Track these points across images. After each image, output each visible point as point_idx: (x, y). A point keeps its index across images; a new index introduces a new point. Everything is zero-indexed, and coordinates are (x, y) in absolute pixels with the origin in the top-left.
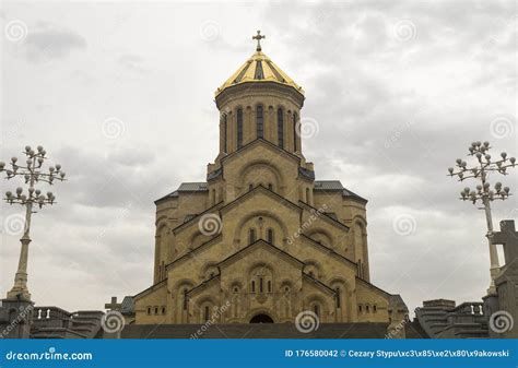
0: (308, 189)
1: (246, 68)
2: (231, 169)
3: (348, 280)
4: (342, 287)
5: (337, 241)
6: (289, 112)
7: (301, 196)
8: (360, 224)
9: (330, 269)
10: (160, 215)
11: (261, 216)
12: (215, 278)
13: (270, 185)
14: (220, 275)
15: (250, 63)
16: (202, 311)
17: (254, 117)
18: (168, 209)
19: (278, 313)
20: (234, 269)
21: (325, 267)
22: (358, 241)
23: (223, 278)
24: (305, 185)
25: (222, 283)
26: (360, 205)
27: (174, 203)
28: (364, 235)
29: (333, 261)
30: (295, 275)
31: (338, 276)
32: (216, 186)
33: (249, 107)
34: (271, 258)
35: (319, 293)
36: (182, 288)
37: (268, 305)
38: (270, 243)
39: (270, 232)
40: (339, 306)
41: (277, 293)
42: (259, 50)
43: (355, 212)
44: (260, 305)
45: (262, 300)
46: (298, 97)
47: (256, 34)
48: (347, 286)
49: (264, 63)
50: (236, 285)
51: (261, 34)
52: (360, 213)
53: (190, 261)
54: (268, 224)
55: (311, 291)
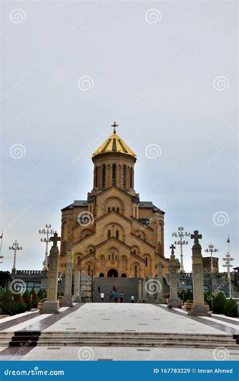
0: (136, 207)
1: (108, 143)
2: (100, 200)
3: (151, 254)
4: (148, 257)
5: (147, 235)
6: (129, 167)
7: (133, 214)
8: (160, 224)
9: (144, 249)
10: (64, 217)
11: (113, 224)
12: (92, 253)
13: (118, 208)
14: (95, 251)
15: (110, 140)
16: (87, 267)
17: (111, 170)
18: (67, 214)
19: (119, 269)
20: (101, 250)
21: (141, 248)
22: (159, 232)
23: (96, 253)
24: (135, 205)
25: (96, 255)
26: (161, 215)
27: (71, 211)
28: (162, 230)
29: (145, 246)
30: (127, 253)
31: (147, 252)
32: (92, 205)
33: (109, 165)
34: (117, 245)
35: (137, 260)
36: (78, 256)
37: (115, 266)
38: (117, 238)
39: (117, 232)
40: (146, 265)
41: (120, 260)
42: (115, 132)
43: (158, 219)
44: (112, 265)
45: (113, 263)
46: (133, 159)
47: (113, 124)
48: (150, 257)
49: (117, 141)
50: (102, 256)
51: (116, 124)
52: (161, 219)
53: (81, 244)
54: (116, 228)
55: (134, 260)
